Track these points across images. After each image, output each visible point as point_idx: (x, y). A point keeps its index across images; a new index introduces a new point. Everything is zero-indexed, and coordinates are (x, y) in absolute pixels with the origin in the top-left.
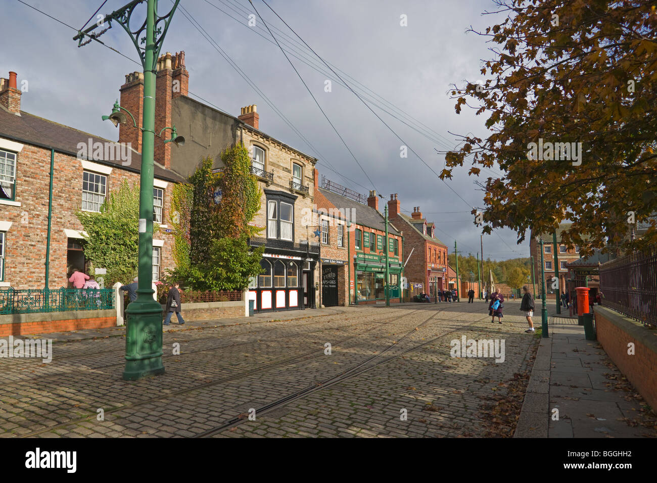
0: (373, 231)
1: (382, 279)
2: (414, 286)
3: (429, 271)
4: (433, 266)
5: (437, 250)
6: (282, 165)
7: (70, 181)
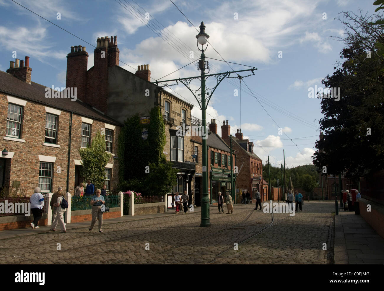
0: (220, 151)
1: (224, 186)
2: (242, 191)
3: (252, 179)
4: (254, 175)
5: (256, 163)
6: (177, 112)
7: (77, 130)
